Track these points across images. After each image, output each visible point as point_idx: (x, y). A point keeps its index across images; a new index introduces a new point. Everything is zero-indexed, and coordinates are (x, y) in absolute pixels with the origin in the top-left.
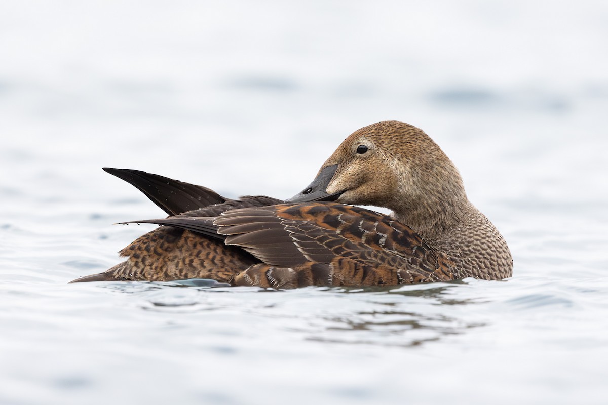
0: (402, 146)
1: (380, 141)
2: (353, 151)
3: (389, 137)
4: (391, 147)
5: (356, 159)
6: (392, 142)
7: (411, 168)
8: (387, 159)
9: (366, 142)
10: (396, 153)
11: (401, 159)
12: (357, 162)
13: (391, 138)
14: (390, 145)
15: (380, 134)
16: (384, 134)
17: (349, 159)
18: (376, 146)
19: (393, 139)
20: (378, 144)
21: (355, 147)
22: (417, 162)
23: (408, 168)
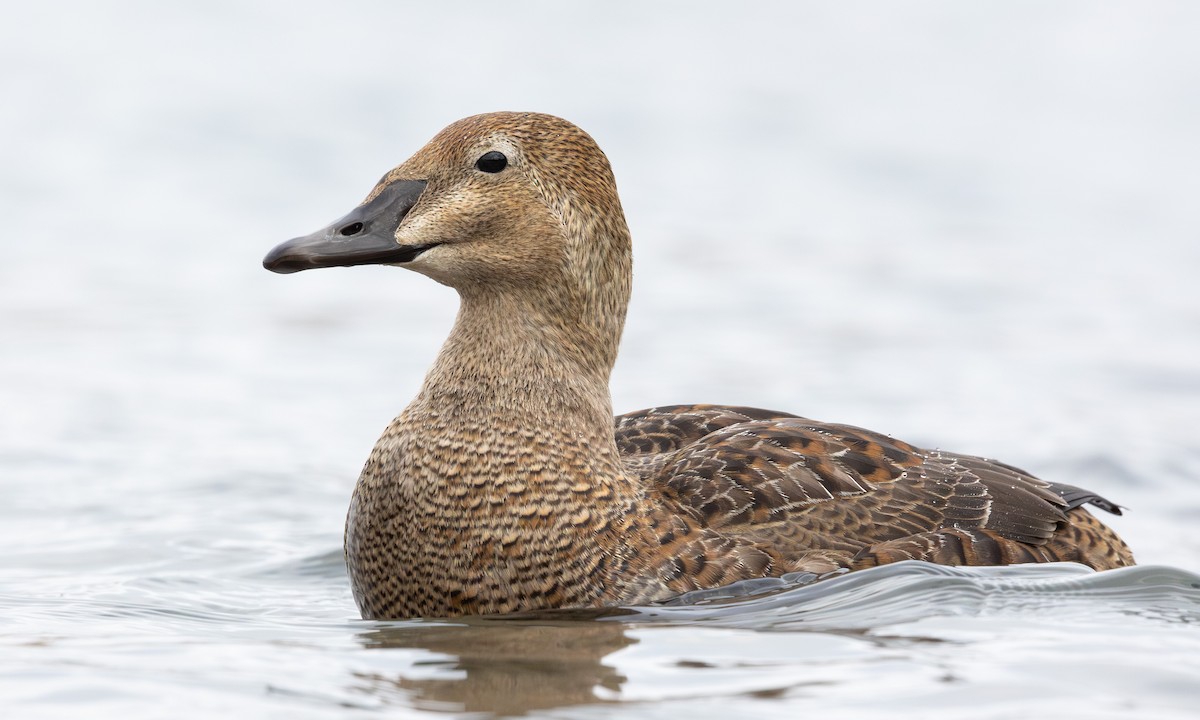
0: (585, 175)
1: (537, 152)
2: (470, 162)
3: (562, 147)
4: (563, 170)
5: (471, 180)
6: (566, 161)
7: (595, 231)
8: (547, 194)
9: (505, 147)
10: (570, 187)
11: (577, 202)
12: (475, 186)
13: (567, 151)
14: (560, 165)
15: (540, 137)
16: (549, 137)
17: (456, 177)
18: (525, 160)
19: (570, 154)
20: (531, 158)
21: (476, 153)
22: (608, 223)
23: (589, 227)
